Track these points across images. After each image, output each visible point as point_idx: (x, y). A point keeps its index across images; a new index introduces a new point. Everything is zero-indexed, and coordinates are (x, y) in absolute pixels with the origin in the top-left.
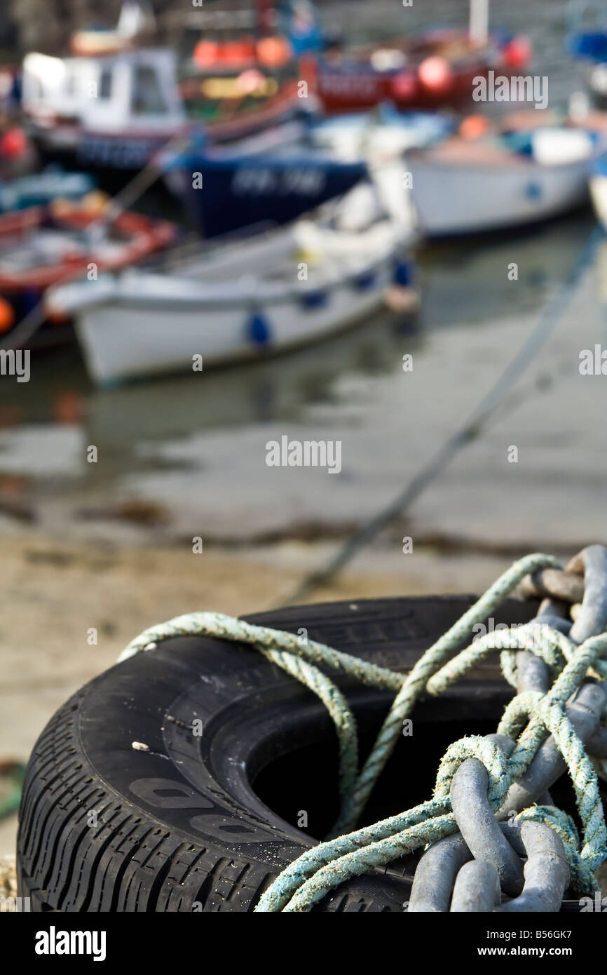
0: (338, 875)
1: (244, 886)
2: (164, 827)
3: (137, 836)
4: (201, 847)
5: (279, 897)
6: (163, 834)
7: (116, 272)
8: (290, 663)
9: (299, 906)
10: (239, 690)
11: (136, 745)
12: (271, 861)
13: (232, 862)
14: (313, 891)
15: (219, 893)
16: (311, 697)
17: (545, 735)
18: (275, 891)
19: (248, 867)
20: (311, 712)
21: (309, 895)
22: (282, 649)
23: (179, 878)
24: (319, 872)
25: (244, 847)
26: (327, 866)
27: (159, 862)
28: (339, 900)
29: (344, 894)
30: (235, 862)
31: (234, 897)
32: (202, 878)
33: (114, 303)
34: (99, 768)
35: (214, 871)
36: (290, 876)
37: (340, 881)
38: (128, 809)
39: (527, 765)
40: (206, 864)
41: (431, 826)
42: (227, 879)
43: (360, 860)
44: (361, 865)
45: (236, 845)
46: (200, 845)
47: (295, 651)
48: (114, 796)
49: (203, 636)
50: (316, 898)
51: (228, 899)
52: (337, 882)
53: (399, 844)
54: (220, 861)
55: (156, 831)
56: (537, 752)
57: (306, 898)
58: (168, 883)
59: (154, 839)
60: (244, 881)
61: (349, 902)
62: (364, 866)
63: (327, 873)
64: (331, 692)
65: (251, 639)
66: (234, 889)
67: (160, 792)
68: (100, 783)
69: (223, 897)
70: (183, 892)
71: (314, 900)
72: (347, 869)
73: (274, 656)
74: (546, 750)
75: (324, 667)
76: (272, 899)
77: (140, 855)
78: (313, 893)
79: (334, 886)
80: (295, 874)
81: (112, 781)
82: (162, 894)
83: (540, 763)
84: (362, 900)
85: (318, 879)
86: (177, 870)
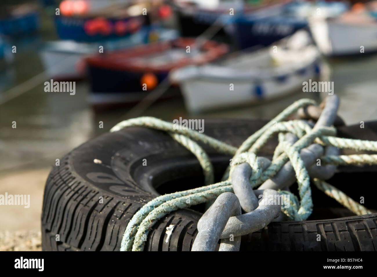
0: (170, 207)
1: (128, 213)
2: (97, 189)
3: (84, 194)
4: (111, 197)
5: (142, 216)
6: (96, 192)
7: (199, 65)
8: (183, 140)
9: (150, 220)
10: (157, 149)
11: (96, 161)
12: (142, 203)
13: (124, 203)
14: (157, 213)
15: (116, 216)
16: (192, 156)
17: (287, 160)
18: (140, 213)
19: (131, 205)
20: (192, 162)
21: (155, 215)
22: (180, 134)
23: (99, 210)
24: (162, 205)
25: (131, 198)
26: (166, 203)
27: (92, 204)
28: (170, 218)
29: (173, 215)
30: (126, 203)
31: (122, 218)
32: (109, 209)
33: (199, 79)
34: (76, 169)
35: (115, 207)
36: (148, 207)
37: (171, 210)
38: (84, 183)
39: (276, 171)
40: (113, 204)
41: (220, 190)
42: (121, 210)
43: (182, 201)
44: (182, 203)
45: (127, 196)
46: (111, 196)
47: (186, 135)
48: (79, 178)
49: (144, 127)
50: (159, 217)
51: (120, 218)
52: (170, 210)
53: (203, 196)
54: (119, 202)
55: (93, 191)
56: (282, 166)
57: (154, 216)
58: (94, 212)
59: (92, 194)
60: (128, 211)
61: (175, 219)
62: (184, 204)
63: (165, 205)
64: (202, 153)
65: (166, 129)
66: (123, 214)
67: (100, 177)
68: (74, 174)
69: (117, 217)
70: (100, 216)
71: (158, 217)
72: (175, 205)
73: (177, 137)
74: (287, 166)
75: (199, 143)
76: (138, 217)
77: (84, 202)
78: (157, 214)
79: (168, 212)
80: (151, 206)
81: (80, 173)
82: (91, 218)
83: (283, 171)
84: (181, 218)
85: (160, 208)
86: (99, 207)
